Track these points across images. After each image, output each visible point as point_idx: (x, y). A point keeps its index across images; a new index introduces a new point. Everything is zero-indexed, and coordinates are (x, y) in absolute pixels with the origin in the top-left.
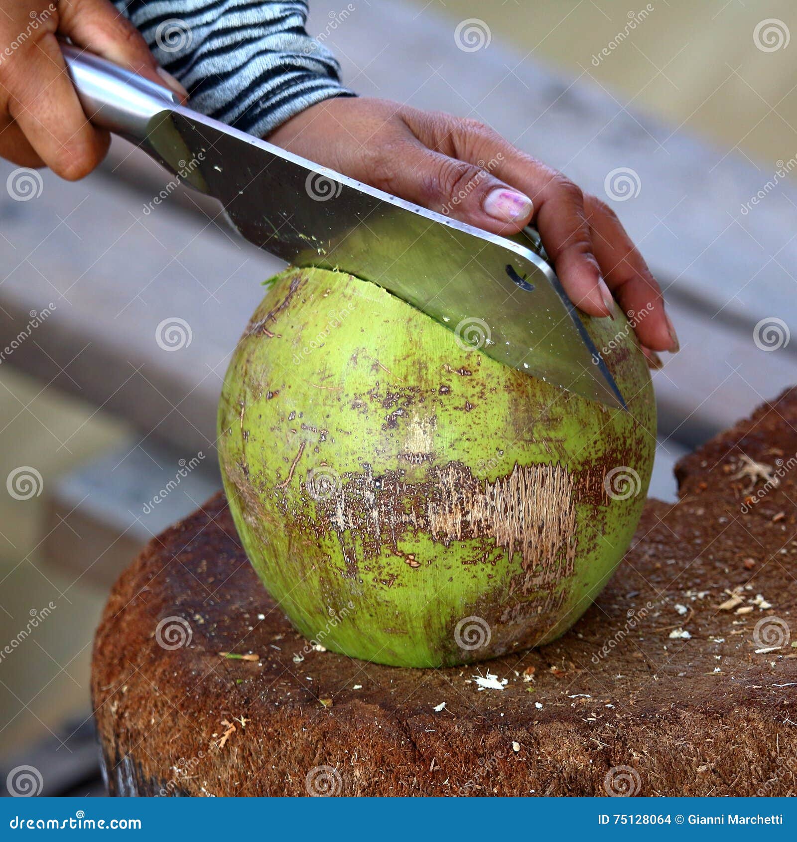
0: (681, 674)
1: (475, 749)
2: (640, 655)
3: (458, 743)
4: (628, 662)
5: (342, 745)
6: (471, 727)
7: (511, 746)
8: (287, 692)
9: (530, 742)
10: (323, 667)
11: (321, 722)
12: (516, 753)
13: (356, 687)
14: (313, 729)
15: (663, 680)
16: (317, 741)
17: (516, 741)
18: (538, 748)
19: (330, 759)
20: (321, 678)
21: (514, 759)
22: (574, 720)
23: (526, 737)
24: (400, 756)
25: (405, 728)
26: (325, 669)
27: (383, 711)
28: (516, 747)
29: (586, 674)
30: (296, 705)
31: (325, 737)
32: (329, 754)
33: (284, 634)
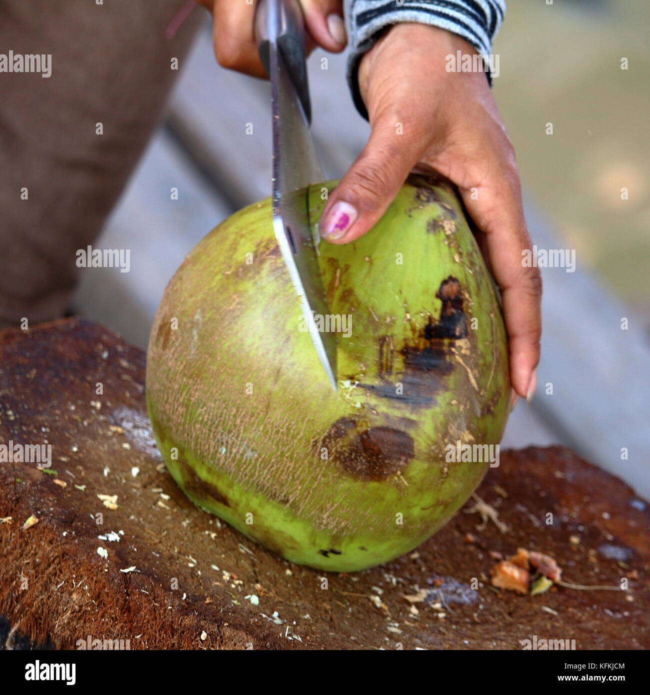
0: (352, 638)
1: (172, 622)
2: (328, 607)
3: (162, 611)
4: (317, 607)
5: (74, 569)
6: (177, 604)
7: (200, 634)
8: (51, 507)
9: (216, 638)
10: (87, 499)
11: (66, 543)
12: (201, 640)
14: (58, 546)
15: (338, 637)
16: (56, 557)
17: (206, 632)
18: (220, 645)
19: (59, 576)
20: (82, 508)
21: (198, 644)
22: (256, 637)
23: (215, 632)
24: (113, 600)
25: (127, 580)
26: (88, 502)
27: (116, 558)
28: (204, 636)
29: (282, 602)
30: (53, 521)
31: (63, 556)
32: (61, 571)
33: (69, 459)
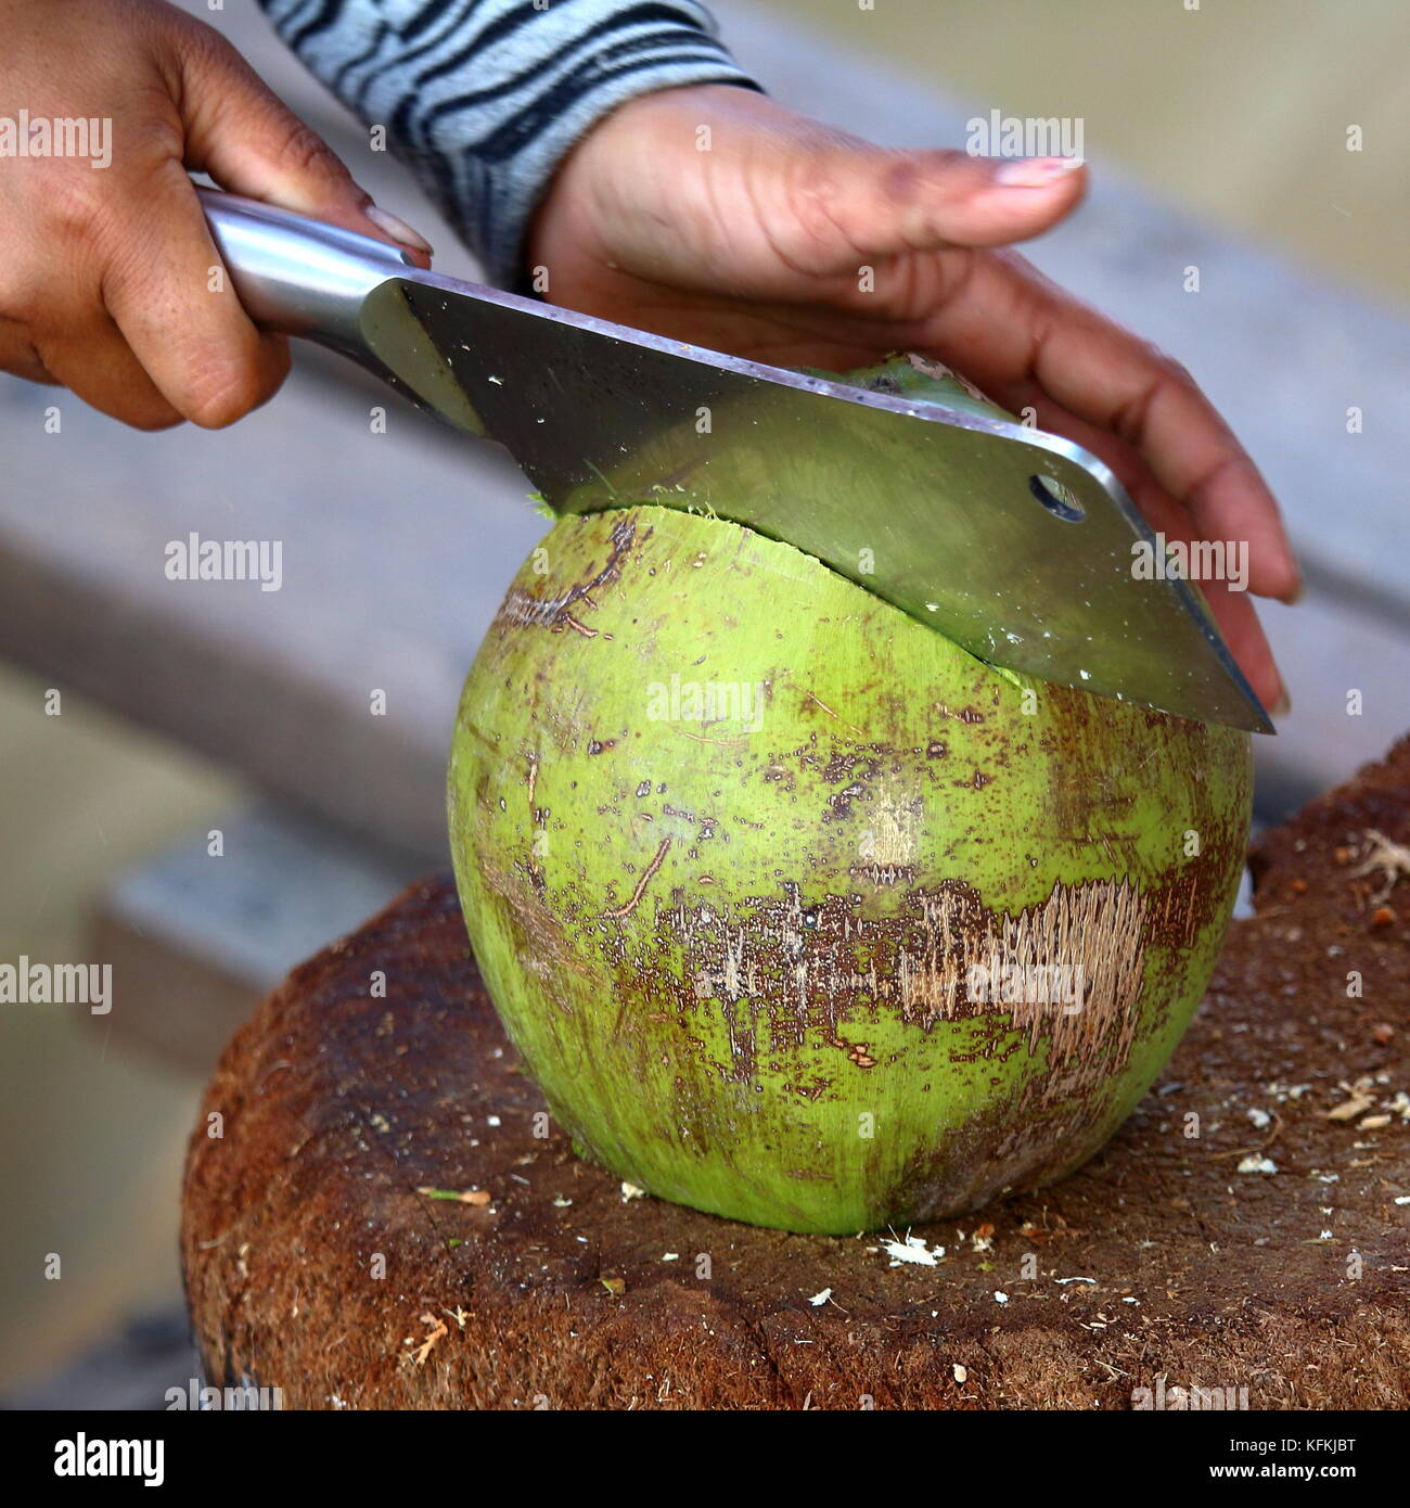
0: (1260, 1242)
1: (885, 1376)
2: (1185, 1203)
3: (854, 1365)
4: (1163, 1216)
5: (642, 1364)
6: (878, 1336)
7: (951, 1372)
8: (542, 1264)
9: (986, 1366)
10: (607, 1217)
11: (603, 1320)
12: (959, 1385)
13: (669, 1257)
14: (590, 1333)
15: (1227, 1252)
16: (597, 1357)
17: (960, 1364)
18: (1000, 1377)
19: (619, 1390)
20: (604, 1238)
21: (956, 1396)
22: (1065, 1327)
23: (978, 1356)
24: (747, 1388)
25: (757, 1336)
26: (611, 1221)
27: (717, 1302)
28: (960, 1373)
29: (1086, 1238)
30: (559, 1290)
31: (610, 1349)
32: (619, 1381)
33: (536, 1155)
